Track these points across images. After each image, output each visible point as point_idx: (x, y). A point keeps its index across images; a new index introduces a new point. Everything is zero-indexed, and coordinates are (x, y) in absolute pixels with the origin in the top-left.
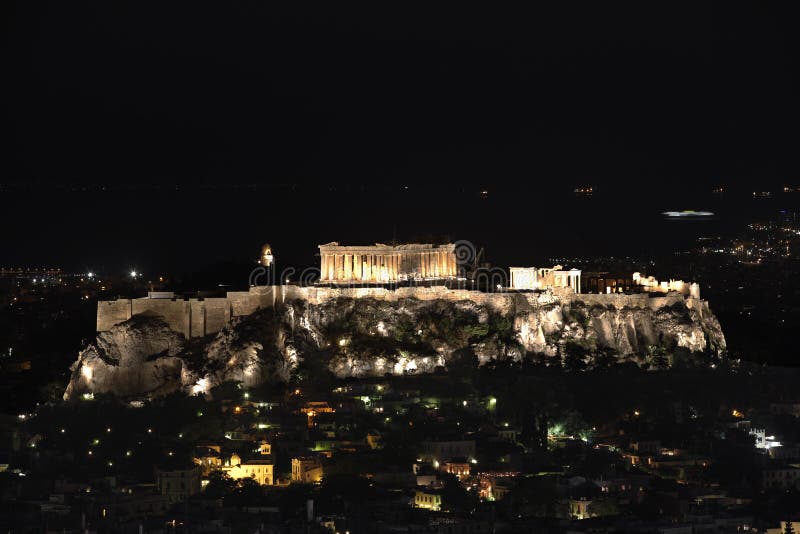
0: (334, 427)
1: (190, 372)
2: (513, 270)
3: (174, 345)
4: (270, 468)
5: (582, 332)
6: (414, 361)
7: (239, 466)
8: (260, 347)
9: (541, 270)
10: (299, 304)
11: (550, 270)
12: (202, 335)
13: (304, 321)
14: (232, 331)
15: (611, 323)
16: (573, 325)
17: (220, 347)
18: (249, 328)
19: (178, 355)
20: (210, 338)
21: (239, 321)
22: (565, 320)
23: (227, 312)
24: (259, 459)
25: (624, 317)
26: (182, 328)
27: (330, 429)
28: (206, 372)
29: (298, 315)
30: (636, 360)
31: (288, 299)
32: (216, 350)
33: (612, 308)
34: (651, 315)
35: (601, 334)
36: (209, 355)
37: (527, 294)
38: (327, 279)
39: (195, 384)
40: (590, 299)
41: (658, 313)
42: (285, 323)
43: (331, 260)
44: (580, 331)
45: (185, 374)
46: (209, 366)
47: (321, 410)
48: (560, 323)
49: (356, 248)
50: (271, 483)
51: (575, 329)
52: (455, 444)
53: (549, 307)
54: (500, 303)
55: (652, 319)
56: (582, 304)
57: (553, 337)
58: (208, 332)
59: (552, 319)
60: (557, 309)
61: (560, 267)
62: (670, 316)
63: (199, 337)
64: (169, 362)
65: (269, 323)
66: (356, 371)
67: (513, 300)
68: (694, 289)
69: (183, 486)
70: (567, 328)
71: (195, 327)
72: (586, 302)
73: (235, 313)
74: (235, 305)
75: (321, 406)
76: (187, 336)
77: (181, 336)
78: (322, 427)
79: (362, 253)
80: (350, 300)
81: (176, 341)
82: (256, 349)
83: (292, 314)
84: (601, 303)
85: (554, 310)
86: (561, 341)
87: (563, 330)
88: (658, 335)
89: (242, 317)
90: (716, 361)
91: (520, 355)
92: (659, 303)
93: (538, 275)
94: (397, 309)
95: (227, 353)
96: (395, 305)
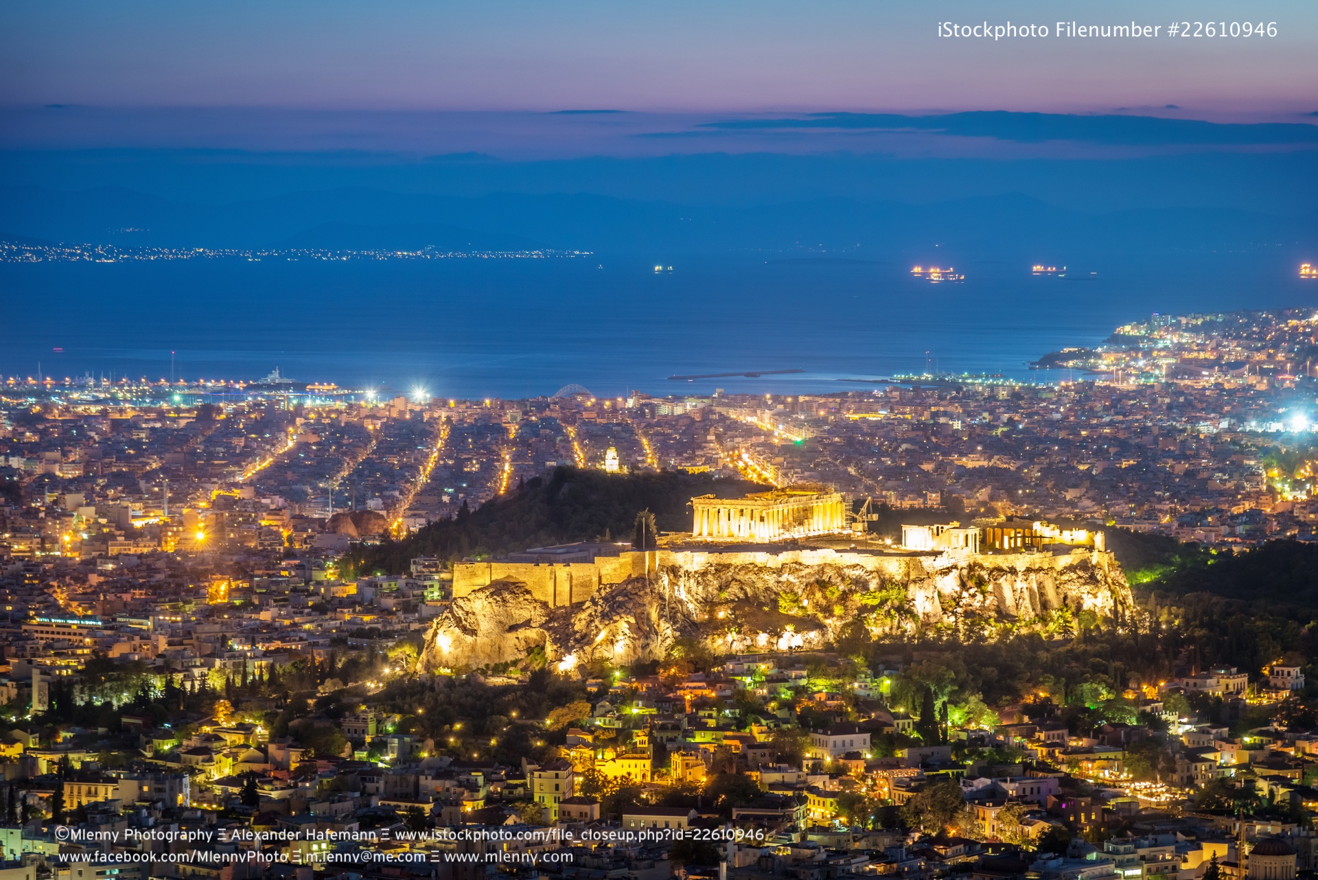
0: (714, 714)
1: (555, 647)
2: (905, 528)
3: (538, 616)
4: (648, 763)
5: (982, 599)
6: (799, 635)
7: (613, 760)
8: (633, 621)
9: (936, 526)
10: (674, 570)
11: (946, 527)
12: (567, 604)
13: (679, 590)
14: (601, 602)
15: (1013, 587)
16: (972, 591)
17: (589, 619)
18: (620, 599)
19: (541, 626)
20: (578, 607)
21: (608, 590)
22: (963, 585)
23: (595, 579)
24: (636, 752)
25: (1026, 580)
26: (546, 596)
27: (710, 716)
28: (573, 647)
29: (673, 584)
30: (1038, 627)
31: (662, 567)
32: (584, 622)
33: (1013, 571)
34: (1055, 575)
35: (1001, 600)
36: (576, 628)
37: (922, 558)
38: (700, 534)
39: (561, 660)
40: (990, 561)
41: (1062, 573)
42: (659, 593)
43: (706, 513)
44: (979, 597)
45: (550, 649)
46: (577, 641)
47: (699, 692)
48: (958, 589)
49: (733, 501)
50: (648, 779)
51: (973, 596)
52: (847, 738)
53: (946, 572)
54: (894, 568)
55: (1056, 580)
56: (982, 567)
57: (949, 604)
58: (574, 600)
59: (949, 585)
60: (955, 573)
61: (956, 524)
62: (1075, 576)
63: (563, 607)
64: (532, 634)
65: (641, 593)
66: (738, 647)
67: (907, 564)
68: (1099, 539)
69: (557, 787)
70: (965, 594)
71: (560, 594)
72: (986, 565)
73: (604, 581)
74: (603, 572)
75: (699, 688)
76: (551, 605)
77: (545, 605)
78: (701, 713)
79: (740, 507)
80: (728, 566)
81: (539, 611)
82: (628, 622)
83: (666, 582)
84: (1001, 565)
85: (951, 574)
86: (959, 610)
87: (960, 597)
88: (1062, 596)
89: (611, 585)
90: (1124, 624)
91: (914, 626)
92: (1063, 561)
93: (933, 533)
94: (780, 576)
95: (596, 627)
96: (779, 571)
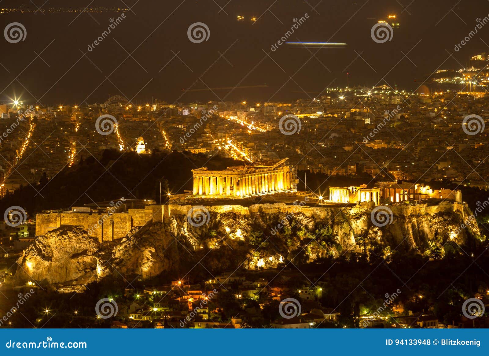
0: (207, 311)
1: (103, 268)
2: (332, 189)
3: (91, 247)
6: (262, 259)
8: (153, 250)
9: (351, 187)
10: (180, 218)
11: (358, 188)
12: (111, 240)
13: (184, 230)
14: (133, 238)
16: (375, 229)
17: (125, 249)
18: (145, 236)
19: (93, 255)
20: (118, 242)
21: (137, 230)
22: (369, 226)
23: (129, 223)
25: (411, 222)
26: (97, 234)
27: (204, 313)
29: (179, 226)
30: (419, 252)
31: (173, 215)
32: (121, 252)
33: (401, 216)
34: (429, 219)
36: (117, 256)
37: (343, 208)
38: (198, 194)
41: (434, 217)
42: (171, 232)
43: (201, 180)
45: (99, 269)
47: (197, 297)
48: (366, 228)
49: (219, 172)
51: (376, 232)
53: (358, 217)
54: (323, 215)
55: (430, 222)
57: (360, 238)
58: (115, 237)
59: (360, 225)
60: (364, 218)
61: (365, 186)
62: (442, 219)
63: (109, 242)
64: (88, 259)
65: (159, 232)
67: (332, 212)
68: (458, 194)
70: (371, 232)
71: (106, 233)
73: (135, 224)
74: (134, 219)
75: (197, 294)
76: (100, 240)
77: (96, 240)
79: (223, 176)
80: (216, 214)
81: (92, 245)
82: (150, 252)
83: (175, 226)
85: (361, 219)
87: (367, 233)
88: (434, 233)
89: (139, 227)
91: (337, 253)
92: (435, 209)
93: (349, 192)
94: (249, 221)
96: (249, 218)
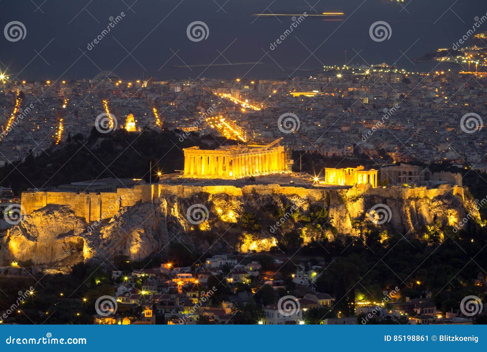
0: (197, 295)
1: (90, 249)
2: (327, 170)
3: (78, 228)
6: (255, 242)
8: (143, 232)
9: (348, 169)
10: (171, 198)
11: (355, 170)
13: (174, 211)
14: (121, 219)
18: (134, 216)
19: (80, 235)
20: (105, 222)
21: (126, 211)
22: (366, 208)
24: (144, 320)
25: (409, 206)
26: (84, 214)
27: (194, 296)
29: (170, 207)
30: (417, 237)
31: (163, 195)
32: (109, 233)
34: (428, 202)
36: (104, 237)
37: (338, 190)
38: (189, 173)
40: (384, 192)
41: (433, 201)
42: (160, 213)
43: (193, 160)
45: (86, 250)
46: (104, 245)
47: (187, 280)
48: (362, 211)
49: (211, 151)
53: (354, 199)
54: (318, 197)
55: (429, 205)
56: (379, 197)
57: (357, 221)
59: (357, 208)
60: (360, 200)
61: (361, 167)
62: (441, 203)
64: (74, 240)
67: (328, 195)
68: (459, 178)
70: (367, 215)
71: (93, 213)
72: (381, 195)
73: (124, 204)
75: (187, 277)
76: (87, 220)
77: (83, 220)
78: (188, 294)
79: (216, 155)
81: (79, 224)
82: (140, 233)
83: (165, 206)
85: (358, 202)
87: (364, 216)
88: (433, 217)
89: (128, 207)
91: (333, 236)
92: (434, 193)
93: (346, 174)
